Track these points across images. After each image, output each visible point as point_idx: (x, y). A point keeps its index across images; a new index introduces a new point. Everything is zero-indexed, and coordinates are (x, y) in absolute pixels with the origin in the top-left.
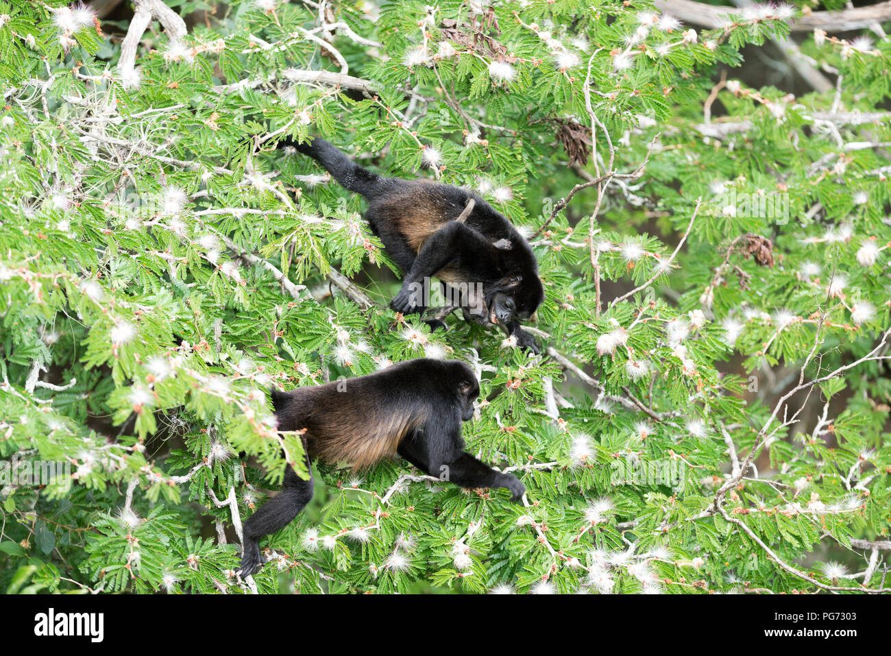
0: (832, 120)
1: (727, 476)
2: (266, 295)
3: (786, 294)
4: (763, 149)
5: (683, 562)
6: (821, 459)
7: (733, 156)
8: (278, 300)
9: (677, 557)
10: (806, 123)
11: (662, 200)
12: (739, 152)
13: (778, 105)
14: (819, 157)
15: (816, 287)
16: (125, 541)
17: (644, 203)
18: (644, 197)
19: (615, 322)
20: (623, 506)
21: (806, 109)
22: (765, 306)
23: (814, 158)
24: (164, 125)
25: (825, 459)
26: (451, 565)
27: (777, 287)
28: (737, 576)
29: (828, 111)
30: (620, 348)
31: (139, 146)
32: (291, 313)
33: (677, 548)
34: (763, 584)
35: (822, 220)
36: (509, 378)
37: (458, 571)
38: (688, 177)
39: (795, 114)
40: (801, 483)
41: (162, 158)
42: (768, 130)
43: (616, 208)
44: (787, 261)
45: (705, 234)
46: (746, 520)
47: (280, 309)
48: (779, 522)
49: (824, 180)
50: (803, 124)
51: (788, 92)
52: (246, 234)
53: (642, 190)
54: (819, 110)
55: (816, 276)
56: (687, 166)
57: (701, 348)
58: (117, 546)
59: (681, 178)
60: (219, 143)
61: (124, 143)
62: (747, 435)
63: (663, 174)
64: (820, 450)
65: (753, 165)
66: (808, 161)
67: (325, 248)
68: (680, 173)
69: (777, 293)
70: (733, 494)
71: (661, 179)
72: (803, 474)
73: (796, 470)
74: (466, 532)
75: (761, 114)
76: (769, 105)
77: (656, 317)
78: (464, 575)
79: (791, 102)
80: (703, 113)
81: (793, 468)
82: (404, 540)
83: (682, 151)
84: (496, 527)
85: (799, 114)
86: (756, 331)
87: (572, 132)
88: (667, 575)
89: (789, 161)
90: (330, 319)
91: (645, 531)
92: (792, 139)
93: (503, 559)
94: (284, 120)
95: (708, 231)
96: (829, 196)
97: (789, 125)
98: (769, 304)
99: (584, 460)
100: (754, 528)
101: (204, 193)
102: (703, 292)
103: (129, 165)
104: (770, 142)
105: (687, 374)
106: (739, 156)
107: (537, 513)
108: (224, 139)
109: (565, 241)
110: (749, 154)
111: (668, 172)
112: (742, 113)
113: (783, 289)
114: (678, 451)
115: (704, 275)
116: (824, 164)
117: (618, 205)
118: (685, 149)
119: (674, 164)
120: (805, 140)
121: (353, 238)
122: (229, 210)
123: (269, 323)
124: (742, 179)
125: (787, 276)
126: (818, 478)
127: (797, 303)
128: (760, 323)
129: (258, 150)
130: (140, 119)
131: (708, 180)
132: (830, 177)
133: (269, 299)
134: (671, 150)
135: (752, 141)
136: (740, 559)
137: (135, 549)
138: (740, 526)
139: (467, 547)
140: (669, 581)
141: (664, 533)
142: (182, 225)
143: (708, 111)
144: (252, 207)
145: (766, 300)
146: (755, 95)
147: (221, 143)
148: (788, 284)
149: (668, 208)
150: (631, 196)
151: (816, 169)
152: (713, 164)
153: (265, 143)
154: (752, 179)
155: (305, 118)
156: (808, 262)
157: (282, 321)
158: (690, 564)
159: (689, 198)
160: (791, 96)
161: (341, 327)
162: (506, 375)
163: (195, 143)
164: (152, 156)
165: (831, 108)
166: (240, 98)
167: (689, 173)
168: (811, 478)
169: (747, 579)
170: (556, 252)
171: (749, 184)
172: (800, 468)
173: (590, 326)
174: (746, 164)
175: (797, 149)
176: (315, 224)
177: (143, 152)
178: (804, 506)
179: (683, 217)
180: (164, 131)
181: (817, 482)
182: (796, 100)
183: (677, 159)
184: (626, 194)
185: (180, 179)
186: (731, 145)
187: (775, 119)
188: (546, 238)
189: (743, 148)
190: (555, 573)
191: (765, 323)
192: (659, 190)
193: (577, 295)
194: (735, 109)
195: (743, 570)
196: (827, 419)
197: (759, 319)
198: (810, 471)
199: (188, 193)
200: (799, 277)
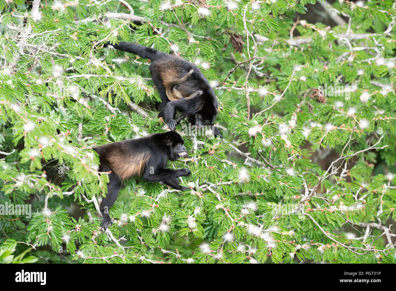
0: (347, 38)
1: (303, 195)
2: (101, 112)
3: (328, 116)
4: (316, 51)
5: (285, 233)
6: (344, 187)
7: (303, 54)
8: (107, 114)
9: (282, 231)
10: (336, 39)
11: (273, 74)
12: (306, 52)
13: (323, 32)
14: (341, 54)
15: (342, 112)
16: (46, 222)
17: (264, 76)
18: (264, 73)
19: (256, 122)
20: (261, 206)
21: (336, 34)
22: (319, 121)
23: (339, 55)
24: (53, 38)
25: (346, 187)
26: (187, 227)
27: (324, 113)
28: (308, 238)
29: (345, 34)
30: (258, 134)
31: (42, 47)
32: (113, 120)
33: (282, 227)
34: (319, 241)
35: (343, 82)
36: (209, 149)
37: (190, 229)
38: (283, 63)
39: (330, 35)
40: (335, 198)
41: (52, 53)
42: (319, 42)
43: (252, 78)
44: (328, 101)
45: (292, 90)
46: (312, 214)
47: (108, 118)
48: (327, 214)
49: (344, 64)
50: (334, 39)
51: (327, 26)
52: (91, 86)
53: (263, 69)
54: (341, 33)
55: (342, 108)
56: (283, 59)
57: (293, 136)
58: (42, 225)
59: (280, 64)
60: (77, 46)
61: (35, 46)
62: (310, 177)
63: (272, 62)
64: (343, 183)
65: (312, 58)
66: (336, 56)
67: (127, 91)
68: (280, 62)
69: (324, 115)
70: (306, 202)
71: (271, 64)
72: (337, 193)
73: (333, 192)
74: (193, 213)
75: (316, 35)
76: (319, 31)
77: (274, 122)
78: (193, 231)
79: (329, 30)
80: (289, 35)
81: (331, 191)
82: (166, 218)
83: (280, 52)
84: (207, 210)
85: (332, 35)
86: (316, 133)
87: (236, 38)
88: (278, 239)
89: (328, 56)
90: (130, 122)
91: (267, 219)
92: (330, 46)
93: (210, 225)
94: (106, 34)
95: (293, 88)
96: (346, 72)
97: (328, 40)
98: (321, 120)
99: (245, 180)
100: (315, 217)
101: (71, 68)
102: (292, 115)
103: (37, 56)
104: (319, 47)
105: (288, 147)
106: (306, 54)
107: (225, 203)
108: (79, 44)
109: (233, 87)
110: (310, 53)
111: (275, 61)
112: (307, 35)
113: (327, 114)
114: (283, 181)
115: (292, 108)
116: (344, 57)
117: (252, 76)
118: (282, 51)
119: (277, 57)
120: (335, 46)
121: (140, 87)
122: (83, 75)
123: (104, 125)
124: (307, 64)
125: (329, 108)
126: (343, 195)
127: (334, 120)
128: (318, 129)
129: (95, 48)
130: (42, 36)
131: (293, 65)
132: (347, 63)
133: (102, 114)
134: (276, 51)
135: (312, 47)
136: (308, 231)
137: (50, 225)
138: (309, 217)
139: (194, 219)
140: (279, 241)
141: (276, 220)
142: (61, 82)
143: (291, 34)
144: (93, 74)
145: (320, 118)
146: (312, 26)
147: (78, 45)
148: (329, 111)
149: (275, 77)
150: (259, 72)
151: (340, 59)
152: (294, 57)
153: (98, 45)
154: (312, 64)
155: (115, 33)
156: (338, 101)
157: (109, 124)
158: (288, 234)
159: (285, 73)
160: (329, 27)
161: (135, 126)
162: (208, 148)
163: (66, 46)
164: (48, 52)
165: (346, 32)
166: (85, 26)
167: (284, 62)
168: (340, 195)
169: (312, 239)
170: (229, 92)
171: (311, 67)
172: (335, 191)
173: (245, 124)
174: (309, 57)
175: (332, 50)
176: (122, 81)
177: (44, 50)
178: (337, 207)
179: (282, 82)
180: (52, 41)
181: (342, 197)
182: (331, 29)
183: (278, 56)
184: (256, 71)
185: (60, 62)
186: (302, 49)
187: (322, 37)
188: (224, 85)
189: (307, 50)
190: (233, 229)
191: (320, 129)
192: (270, 69)
193: (239, 111)
194: (304, 33)
195: (310, 235)
196: (347, 170)
197: (317, 127)
198: (339, 192)
199: (65, 68)
200: (334, 108)
